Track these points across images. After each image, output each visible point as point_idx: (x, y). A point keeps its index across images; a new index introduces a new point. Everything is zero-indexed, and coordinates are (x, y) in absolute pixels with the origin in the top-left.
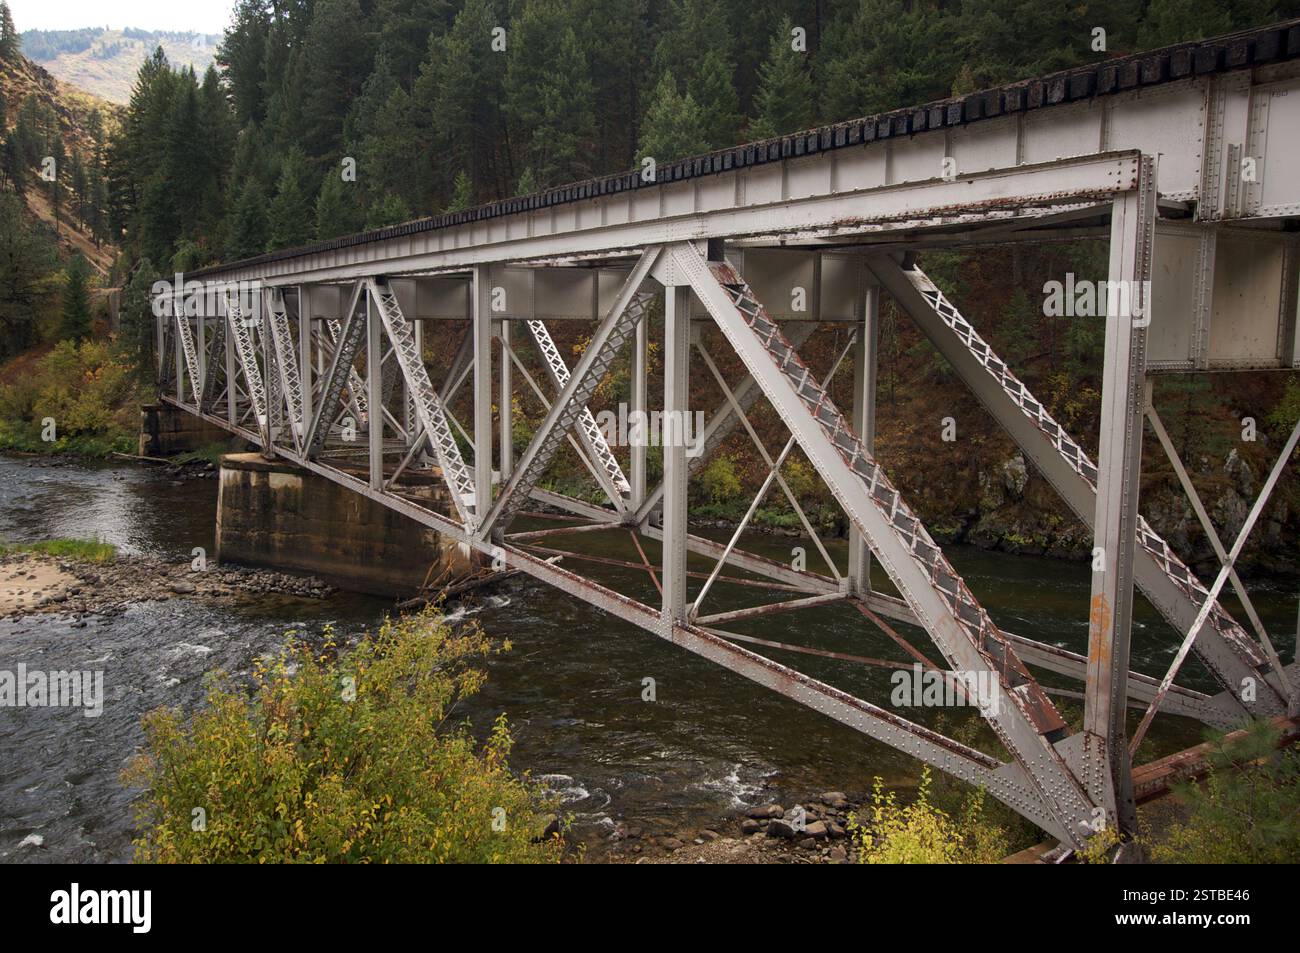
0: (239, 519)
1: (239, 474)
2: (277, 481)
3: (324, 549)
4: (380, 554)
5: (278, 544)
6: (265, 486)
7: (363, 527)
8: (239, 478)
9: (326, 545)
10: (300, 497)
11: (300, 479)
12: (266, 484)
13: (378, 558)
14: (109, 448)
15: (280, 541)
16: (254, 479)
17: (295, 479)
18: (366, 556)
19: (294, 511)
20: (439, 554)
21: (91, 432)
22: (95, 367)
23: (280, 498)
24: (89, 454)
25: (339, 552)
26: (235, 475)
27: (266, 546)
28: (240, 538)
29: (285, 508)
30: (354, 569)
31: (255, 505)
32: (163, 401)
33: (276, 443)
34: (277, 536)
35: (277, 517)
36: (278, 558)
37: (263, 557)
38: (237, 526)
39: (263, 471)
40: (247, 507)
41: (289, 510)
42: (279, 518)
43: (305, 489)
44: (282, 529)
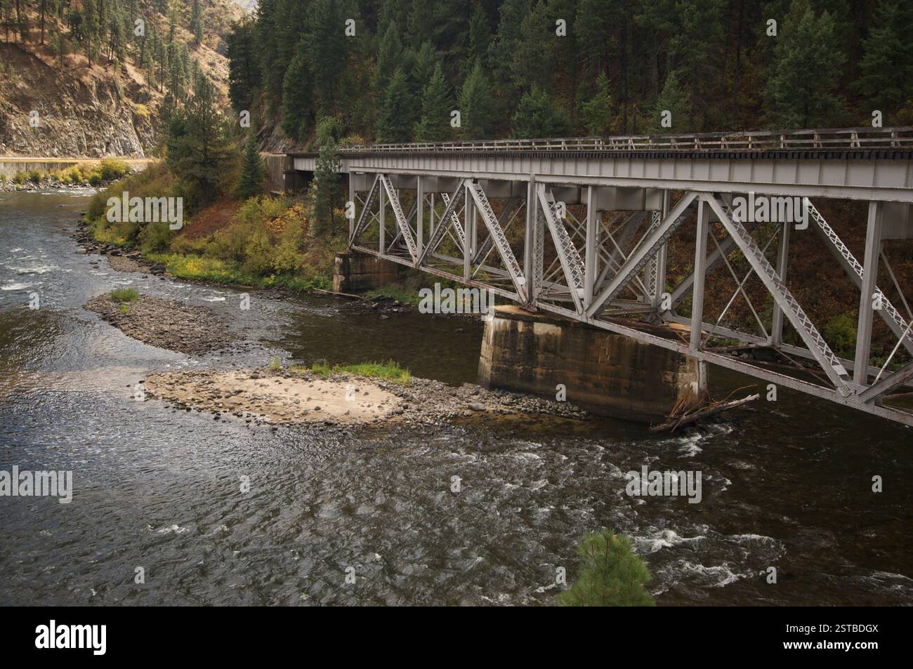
0: (507, 356)
1: (508, 322)
2: (540, 329)
3: (578, 382)
4: (626, 388)
5: (539, 377)
6: (530, 334)
7: (613, 368)
8: (508, 325)
9: (580, 379)
10: (559, 342)
11: (560, 329)
12: (531, 331)
13: (624, 392)
14: (308, 285)
15: (541, 374)
16: (521, 327)
17: (555, 328)
18: (614, 389)
19: (554, 352)
20: (677, 390)
21: (292, 272)
22: (274, 218)
23: (542, 341)
24: (294, 289)
25: (590, 385)
26: (505, 323)
27: (530, 378)
28: (507, 370)
29: (546, 349)
30: (603, 399)
31: (521, 346)
32: (353, 250)
33: (538, 300)
34: (539, 370)
35: (539, 356)
36: (539, 387)
37: (527, 385)
38: (505, 361)
39: (529, 321)
40: (515, 348)
41: (549, 351)
42: (541, 357)
43: (564, 336)
44: (543, 365)
